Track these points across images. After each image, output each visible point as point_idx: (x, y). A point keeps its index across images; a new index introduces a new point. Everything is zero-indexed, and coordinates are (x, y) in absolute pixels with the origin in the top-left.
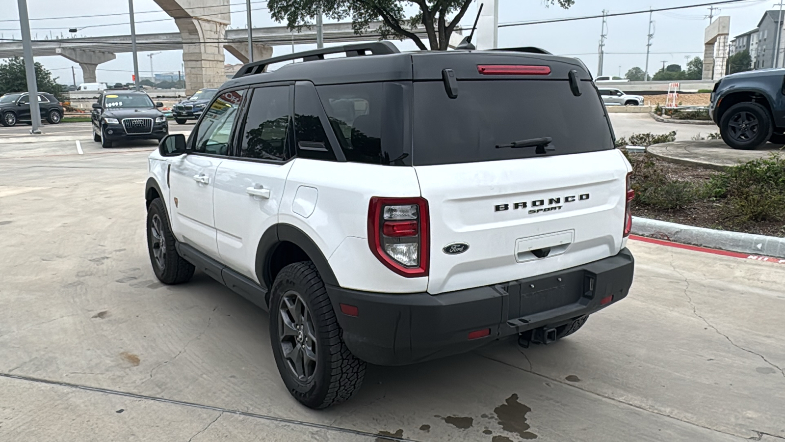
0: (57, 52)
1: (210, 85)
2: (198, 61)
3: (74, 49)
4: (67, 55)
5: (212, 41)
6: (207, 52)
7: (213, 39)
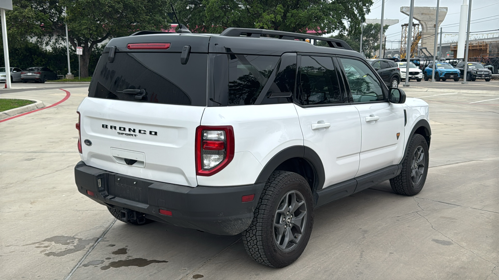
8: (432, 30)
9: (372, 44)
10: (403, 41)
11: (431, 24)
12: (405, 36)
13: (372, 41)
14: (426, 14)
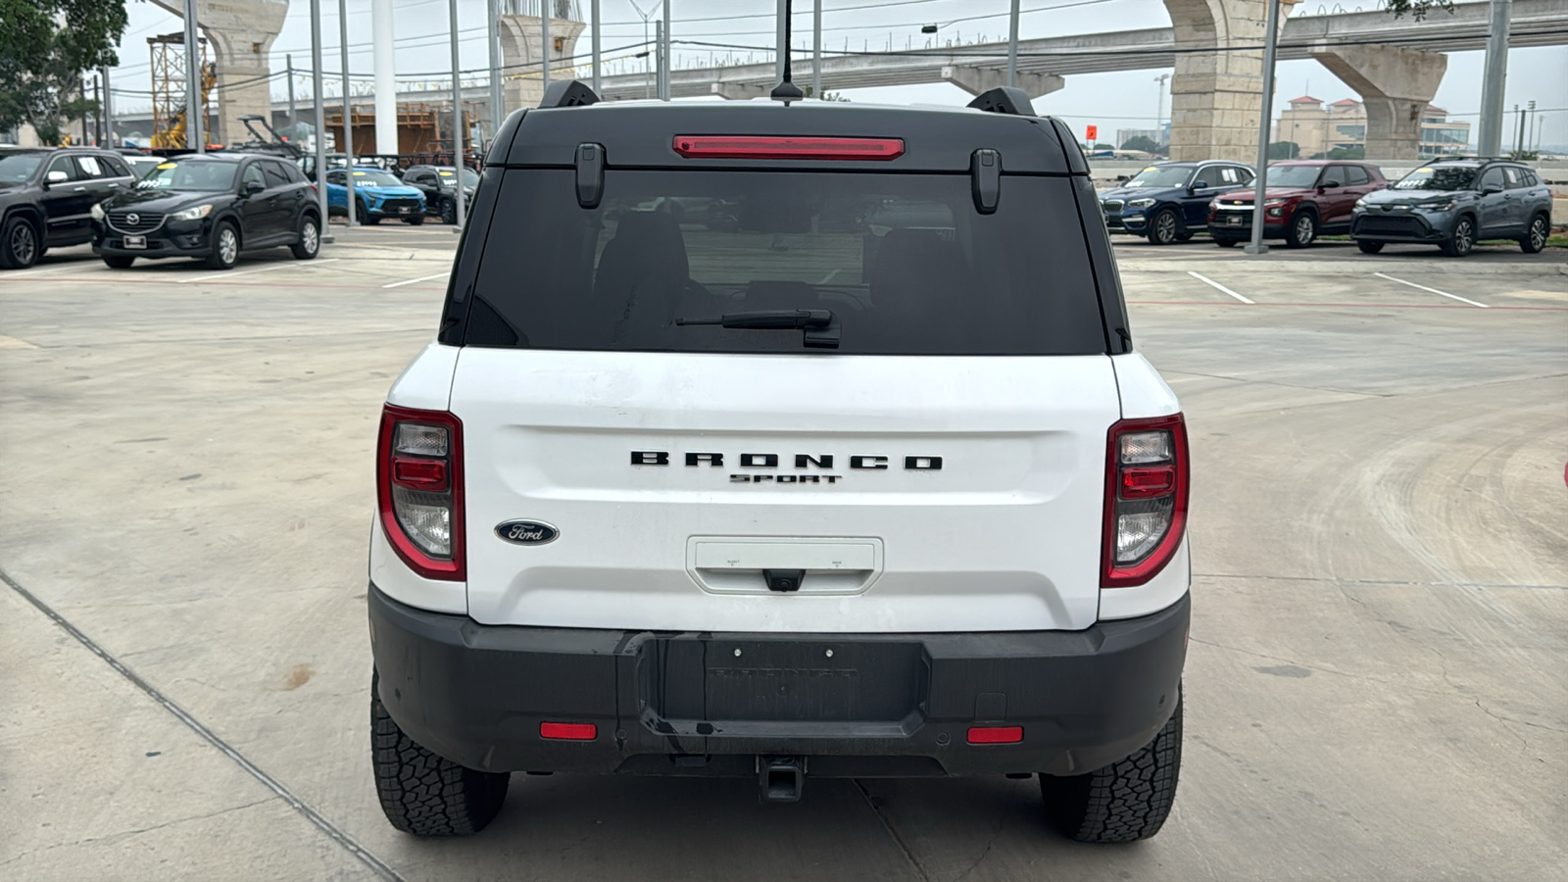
0: (943, 75)
1: (1226, 151)
2: (1205, 93)
3: (977, 68)
4: (962, 81)
5: (1248, 44)
6: (1229, 71)
7: (1252, 39)
8: (249, 62)
9: (59, 97)
10: (159, 92)
11: (242, 42)
12: (163, 74)
13: (55, 87)
14: (223, 9)
